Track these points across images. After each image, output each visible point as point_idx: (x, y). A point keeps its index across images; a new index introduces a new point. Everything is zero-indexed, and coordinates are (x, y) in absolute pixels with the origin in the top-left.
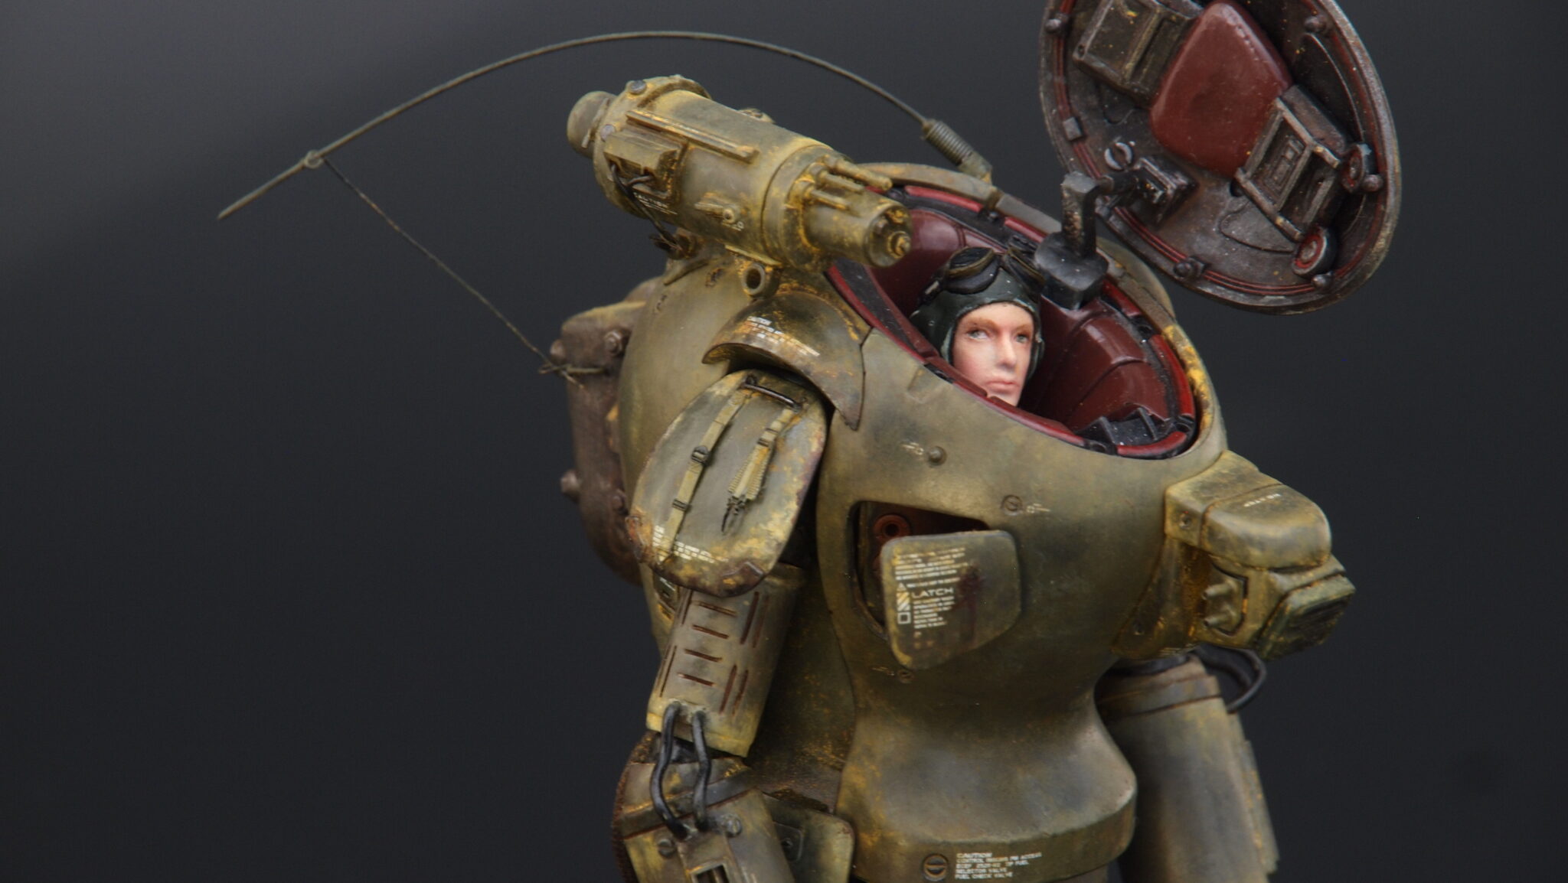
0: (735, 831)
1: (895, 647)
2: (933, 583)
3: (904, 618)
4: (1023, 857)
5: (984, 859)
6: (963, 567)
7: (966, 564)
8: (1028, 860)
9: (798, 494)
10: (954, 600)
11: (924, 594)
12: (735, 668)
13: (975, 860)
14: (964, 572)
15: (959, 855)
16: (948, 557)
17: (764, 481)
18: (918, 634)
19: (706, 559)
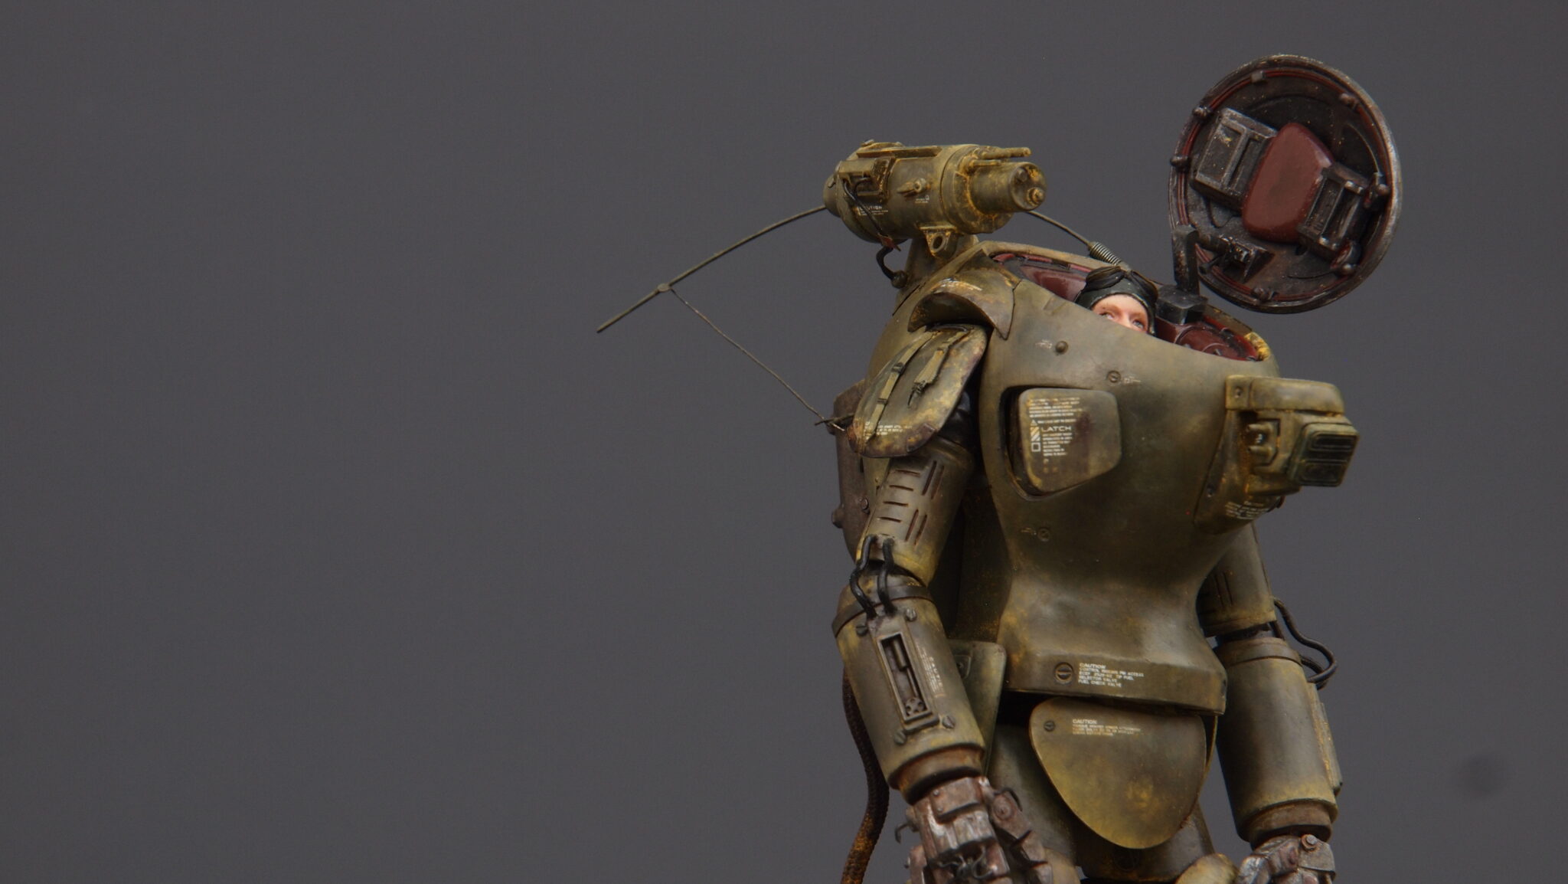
0: (911, 617)
1: (1029, 470)
2: (1057, 421)
3: (1036, 447)
4: (1129, 674)
5: (1100, 670)
6: (1078, 412)
7: (1080, 410)
8: (1134, 677)
9: (962, 378)
10: (1073, 436)
11: (1050, 429)
12: (917, 511)
13: (1093, 670)
14: (1079, 416)
15: (1081, 665)
16: (1067, 403)
17: (939, 372)
18: (1046, 461)
19: (897, 430)
